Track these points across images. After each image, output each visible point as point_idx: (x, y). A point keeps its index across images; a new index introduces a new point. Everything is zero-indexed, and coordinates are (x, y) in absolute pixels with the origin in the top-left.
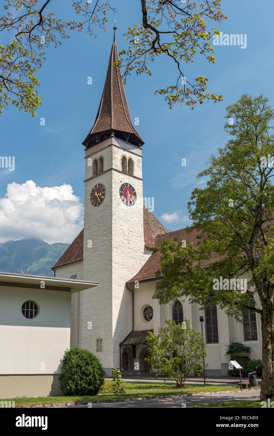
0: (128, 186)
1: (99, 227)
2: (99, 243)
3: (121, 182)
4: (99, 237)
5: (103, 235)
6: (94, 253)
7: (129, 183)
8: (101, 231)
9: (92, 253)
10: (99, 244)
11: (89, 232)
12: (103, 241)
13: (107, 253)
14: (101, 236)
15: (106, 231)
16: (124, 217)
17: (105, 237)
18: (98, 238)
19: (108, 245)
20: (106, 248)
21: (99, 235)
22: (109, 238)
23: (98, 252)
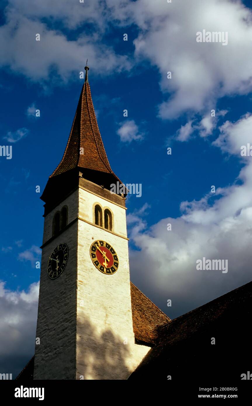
0: (105, 245)
1: (59, 309)
2: (58, 335)
3: (93, 239)
4: (58, 325)
5: (64, 321)
6: (49, 354)
7: (105, 241)
8: (62, 314)
9: (47, 353)
10: (58, 337)
11: (45, 319)
12: (63, 330)
13: (69, 348)
14: (61, 322)
15: (68, 312)
16: (98, 291)
17: (67, 322)
18: (55, 327)
19: (70, 334)
20: (68, 340)
21: (58, 322)
22: (73, 323)
23: (56, 349)
